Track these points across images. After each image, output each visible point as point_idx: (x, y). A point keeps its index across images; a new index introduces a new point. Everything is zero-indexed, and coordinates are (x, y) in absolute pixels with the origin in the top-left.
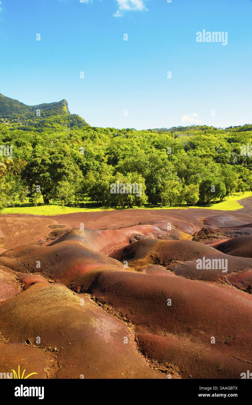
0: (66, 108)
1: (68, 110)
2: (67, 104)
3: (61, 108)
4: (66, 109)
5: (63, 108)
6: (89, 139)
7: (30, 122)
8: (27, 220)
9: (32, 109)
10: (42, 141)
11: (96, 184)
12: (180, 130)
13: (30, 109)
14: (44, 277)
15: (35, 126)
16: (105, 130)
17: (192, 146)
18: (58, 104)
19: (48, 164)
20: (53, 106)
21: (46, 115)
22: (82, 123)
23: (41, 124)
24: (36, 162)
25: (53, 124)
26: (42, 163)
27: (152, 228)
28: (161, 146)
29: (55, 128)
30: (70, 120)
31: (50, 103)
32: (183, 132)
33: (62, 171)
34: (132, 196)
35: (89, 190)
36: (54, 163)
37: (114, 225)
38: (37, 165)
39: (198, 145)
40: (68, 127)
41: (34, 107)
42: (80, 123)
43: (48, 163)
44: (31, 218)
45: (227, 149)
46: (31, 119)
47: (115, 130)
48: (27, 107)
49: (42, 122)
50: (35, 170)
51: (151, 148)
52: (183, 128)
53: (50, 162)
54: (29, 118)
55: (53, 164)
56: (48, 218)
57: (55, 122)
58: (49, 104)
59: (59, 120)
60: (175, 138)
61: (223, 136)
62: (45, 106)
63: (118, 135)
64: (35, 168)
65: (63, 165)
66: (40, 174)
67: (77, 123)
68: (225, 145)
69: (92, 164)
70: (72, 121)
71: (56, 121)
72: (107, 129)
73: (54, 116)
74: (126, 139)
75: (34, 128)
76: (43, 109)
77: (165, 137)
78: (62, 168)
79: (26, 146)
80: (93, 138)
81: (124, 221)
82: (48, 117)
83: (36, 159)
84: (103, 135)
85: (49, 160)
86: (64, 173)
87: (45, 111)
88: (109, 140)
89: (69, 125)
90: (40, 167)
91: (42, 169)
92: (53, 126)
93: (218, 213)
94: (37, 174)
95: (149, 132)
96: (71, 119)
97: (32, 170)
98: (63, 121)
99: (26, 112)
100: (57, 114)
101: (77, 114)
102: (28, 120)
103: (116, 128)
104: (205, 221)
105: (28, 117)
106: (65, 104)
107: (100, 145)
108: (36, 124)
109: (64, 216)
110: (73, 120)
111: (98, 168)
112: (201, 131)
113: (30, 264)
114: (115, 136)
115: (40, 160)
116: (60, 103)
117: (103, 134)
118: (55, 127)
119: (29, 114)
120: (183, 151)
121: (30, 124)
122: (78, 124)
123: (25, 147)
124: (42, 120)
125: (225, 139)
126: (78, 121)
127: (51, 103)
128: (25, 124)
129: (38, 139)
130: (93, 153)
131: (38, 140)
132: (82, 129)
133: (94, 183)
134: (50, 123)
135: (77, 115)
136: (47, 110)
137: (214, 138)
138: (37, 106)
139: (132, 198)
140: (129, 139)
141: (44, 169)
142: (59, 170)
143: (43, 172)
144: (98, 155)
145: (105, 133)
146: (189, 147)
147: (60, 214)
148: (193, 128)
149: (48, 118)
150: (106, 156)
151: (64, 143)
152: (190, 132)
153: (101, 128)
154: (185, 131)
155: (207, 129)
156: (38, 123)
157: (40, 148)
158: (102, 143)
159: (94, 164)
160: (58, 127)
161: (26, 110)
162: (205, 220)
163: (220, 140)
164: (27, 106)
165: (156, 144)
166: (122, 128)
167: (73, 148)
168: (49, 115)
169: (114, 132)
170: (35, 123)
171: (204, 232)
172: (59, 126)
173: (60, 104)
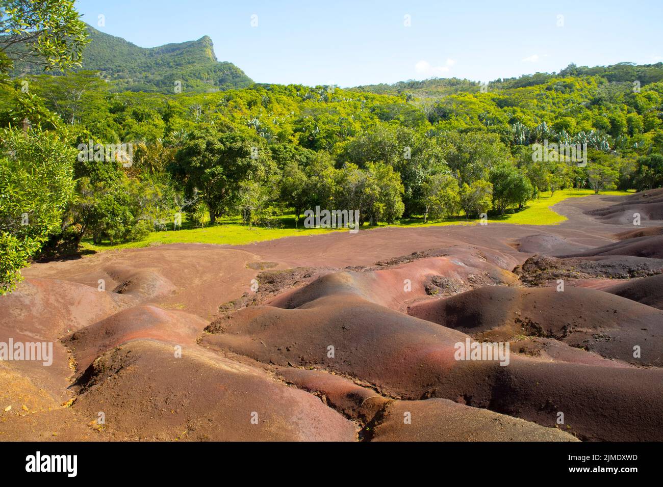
0: (210, 51)
1: (214, 54)
2: (212, 45)
3: (202, 50)
4: (210, 54)
5: (205, 51)
6: (259, 105)
7: (146, 77)
8: (202, 254)
9: (150, 54)
10: (180, 110)
11: (307, 185)
12: (412, 87)
13: (145, 55)
14: (336, 374)
15: (157, 85)
16: (286, 88)
17: (442, 114)
18: (195, 45)
19: (220, 151)
20: (186, 47)
21: (176, 64)
22: (240, 77)
23: (166, 81)
24: (197, 148)
25: (189, 81)
26: (206, 150)
27: (453, 263)
28: (388, 114)
29: (192, 87)
30: (219, 73)
31: (182, 42)
32: (418, 90)
33: (246, 163)
34: (381, 205)
35: (296, 195)
36: (230, 148)
37: (363, 258)
38: (199, 153)
39: (451, 112)
40: (214, 84)
41: (153, 51)
42: (236, 78)
43: (219, 149)
44: (209, 251)
45: (501, 119)
46: (148, 72)
47: (304, 88)
48: (142, 50)
49: (168, 77)
50: (196, 161)
51: (372, 119)
52: (417, 83)
53: (222, 147)
54: (145, 71)
55: (228, 151)
56: (239, 249)
57: (191, 76)
58: (180, 44)
59: (199, 74)
60: (407, 100)
61: (489, 96)
62: (172, 48)
63: (309, 98)
64: (195, 159)
65: (247, 151)
66: (205, 168)
67: (231, 78)
68: (494, 111)
69: (282, 149)
70: (221, 73)
71: (194, 74)
72: (289, 87)
73: (189, 66)
74: (325, 105)
75: (155, 88)
76: (170, 54)
77: (391, 98)
78: (245, 158)
79: (153, 120)
80: (266, 103)
81: (378, 250)
82: (179, 67)
83: (197, 141)
84: (284, 98)
85: (219, 143)
86: (249, 166)
87: (173, 57)
88: (295, 106)
89: (218, 82)
90: (204, 157)
91: (208, 159)
92: (189, 84)
93: (531, 229)
94: (201, 170)
95: (360, 92)
96: (220, 70)
97: (190, 162)
98: (206, 74)
99: (139, 60)
100: (194, 62)
101: (229, 62)
102: (144, 74)
103: (304, 85)
104: (518, 245)
105: (144, 69)
106: (207, 45)
107: (281, 114)
108: (158, 82)
109: (267, 246)
110: (224, 72)
111: (293, 155)
112: (449, 88)
113: (290, 349)
114: (304, 100)
115: (204, 143)
116: (200, 43)
117: (282, 96)
118: (192, 85)
119: (145, 64)
120: (427, 122)
121: (147, 82)
122: (233, 79)
123: (150, 121)
124: (169, 73)
125: (493, 100)
126: (232, 74)
127: (184, 43)
128: (138, 81)
129: (173, 107)
130: (273, 129)
131: (174, 109)
132: (247, 88)
133: (304, 183)
134: (183, 77)
135: (231, 63)
136: (177, 55)
137: (474, 100)
138: (159, 47)
139: (381, 208)
140: (329, 104)
141: (212, 160)
142: (239, 161)
143: (209, 165)
144: (282, 132)
145: (288, 94)
146: (436, 115)
147: (259, 242)
148: (434, 82)
149: (179, 70)
150: (296, 134)
151: (217, 112)
152: (430, 89)
153: (279, 86)
154: (421, 88)
155: (458, 84)
156: (162, 78)
157: (177, 122)
158: (284, 112)
159: (285, 148)
160: (197, 86)
161: (138, 55)
162: (517, 243)
163: (484, 102)
164: (141, 48)
165: (379, 111)
166: (316, 85)
167: (234, 122)
168: (180, 65)
169: (302, 91)
170: (157, 79)
171: (534, 265)
172: (198, 84)
173: (198, 44)
